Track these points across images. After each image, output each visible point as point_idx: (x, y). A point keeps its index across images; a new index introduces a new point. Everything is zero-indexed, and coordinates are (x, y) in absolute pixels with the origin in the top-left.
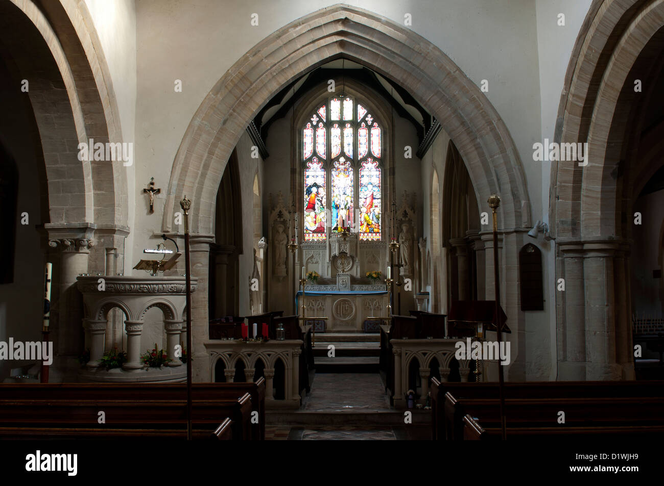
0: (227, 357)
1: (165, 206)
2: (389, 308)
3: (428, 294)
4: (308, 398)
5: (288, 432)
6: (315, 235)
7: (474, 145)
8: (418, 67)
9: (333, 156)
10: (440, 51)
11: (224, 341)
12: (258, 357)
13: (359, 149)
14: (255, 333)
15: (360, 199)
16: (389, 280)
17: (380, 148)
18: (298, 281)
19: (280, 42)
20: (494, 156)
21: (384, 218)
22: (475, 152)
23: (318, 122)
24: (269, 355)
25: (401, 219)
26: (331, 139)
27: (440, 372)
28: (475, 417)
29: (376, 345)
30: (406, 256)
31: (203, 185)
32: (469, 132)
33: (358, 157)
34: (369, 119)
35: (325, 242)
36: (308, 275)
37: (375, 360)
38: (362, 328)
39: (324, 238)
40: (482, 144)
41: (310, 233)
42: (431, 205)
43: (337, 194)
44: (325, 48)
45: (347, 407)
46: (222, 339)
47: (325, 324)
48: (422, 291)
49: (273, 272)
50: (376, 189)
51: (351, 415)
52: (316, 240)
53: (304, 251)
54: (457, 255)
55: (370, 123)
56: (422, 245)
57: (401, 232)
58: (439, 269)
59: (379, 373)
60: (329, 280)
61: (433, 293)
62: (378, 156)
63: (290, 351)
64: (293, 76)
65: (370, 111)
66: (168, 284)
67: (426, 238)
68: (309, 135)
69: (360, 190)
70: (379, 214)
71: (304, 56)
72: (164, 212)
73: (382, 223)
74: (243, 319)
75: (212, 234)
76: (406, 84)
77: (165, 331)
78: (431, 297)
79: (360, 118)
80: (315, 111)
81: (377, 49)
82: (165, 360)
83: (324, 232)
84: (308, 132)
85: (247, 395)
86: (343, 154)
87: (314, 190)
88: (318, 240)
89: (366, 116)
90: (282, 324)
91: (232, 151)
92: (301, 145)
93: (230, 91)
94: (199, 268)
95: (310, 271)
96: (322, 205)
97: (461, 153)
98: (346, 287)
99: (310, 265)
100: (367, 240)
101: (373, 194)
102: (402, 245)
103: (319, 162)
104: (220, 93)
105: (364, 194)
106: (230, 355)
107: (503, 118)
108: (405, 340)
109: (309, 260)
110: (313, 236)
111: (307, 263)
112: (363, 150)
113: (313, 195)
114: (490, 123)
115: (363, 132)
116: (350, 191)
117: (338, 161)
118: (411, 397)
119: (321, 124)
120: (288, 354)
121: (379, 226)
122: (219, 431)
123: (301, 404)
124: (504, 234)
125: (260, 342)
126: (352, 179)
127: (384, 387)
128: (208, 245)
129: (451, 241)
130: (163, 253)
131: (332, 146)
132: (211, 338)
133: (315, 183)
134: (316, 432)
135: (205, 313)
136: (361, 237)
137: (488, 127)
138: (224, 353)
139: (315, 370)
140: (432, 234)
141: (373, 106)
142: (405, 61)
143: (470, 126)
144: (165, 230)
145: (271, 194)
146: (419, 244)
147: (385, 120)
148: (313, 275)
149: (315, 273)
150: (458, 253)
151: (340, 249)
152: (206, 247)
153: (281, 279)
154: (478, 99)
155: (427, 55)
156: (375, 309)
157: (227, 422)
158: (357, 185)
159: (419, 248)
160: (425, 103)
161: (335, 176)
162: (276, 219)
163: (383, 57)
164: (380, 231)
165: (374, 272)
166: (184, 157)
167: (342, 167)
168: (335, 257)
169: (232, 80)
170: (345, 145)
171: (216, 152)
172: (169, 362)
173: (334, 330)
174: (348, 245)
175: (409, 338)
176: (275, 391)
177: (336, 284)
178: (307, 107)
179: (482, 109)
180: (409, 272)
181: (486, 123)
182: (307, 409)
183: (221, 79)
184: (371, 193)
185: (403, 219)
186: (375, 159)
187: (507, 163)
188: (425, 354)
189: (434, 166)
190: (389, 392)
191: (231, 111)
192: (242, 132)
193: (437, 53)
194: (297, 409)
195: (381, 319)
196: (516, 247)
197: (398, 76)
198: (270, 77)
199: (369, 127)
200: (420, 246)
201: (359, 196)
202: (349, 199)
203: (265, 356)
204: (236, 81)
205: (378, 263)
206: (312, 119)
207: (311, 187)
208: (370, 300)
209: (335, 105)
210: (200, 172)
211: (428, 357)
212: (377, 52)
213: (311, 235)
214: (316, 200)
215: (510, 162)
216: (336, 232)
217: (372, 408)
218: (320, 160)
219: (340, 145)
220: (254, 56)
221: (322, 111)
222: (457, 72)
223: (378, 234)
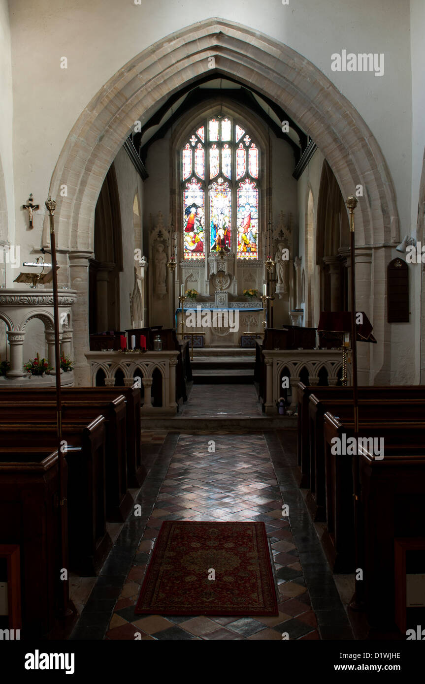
0: (107, 367)
1: (44, 221)
2: (264, 324)
3: (302, 310)
4: (185, 405)
5: (165, 436)
6: (194, 254)
7: (346, 162)
8: (292, 83)
9: (211, 177)
10: (314, 67)
11: (104, 352)
12: (136, 367)
13: (237, 169)
14: (134, 345)
15: (238, 219)
16: (264, 297)
17: (258, 169)
18: (177, 298)
19: (155, 57)
20: (365, 172)
21: (261, 237)
22: (347, 169)
23: (197, 143)
24: (147, 365)
25: (278, 239)
26: (209, 160)
27: (310, 381)
28: (336, 416)
29: (252, 359)
30: (282, 275)
31: (81, 202)
32: (341, 148)
33: (236, 177)
34: (247, 140)
35: (204, 261)
36: (187, 292)
37: (250, 373)
38: (239, 344)
39: (203, 257)
40: (354, 161)
41: (189, 253)
42: (306, 225)
43: (216, 214)
44: (201, 64)
45: (221, 413)
46: (102, 350)
47: (204, 339)
48: (297, 308)
49: (154, 290)
50: (254, 210)
51: (225, 420)
52: (195, 259)
53: (184, 270)
54: (330, 272)
55: (247, 144)
56: (297, 264)
57: (277, 251)
58: (313, 287)
59: (253, 384)
60: (207, 297)
61: (307, 310)
62: (256, 177)
63: (167, 361)
64: (168, 92)
65: (248, 132)
66: (48, 296)
67: (301, 257)
68: (187, 156)
69: (237, 210)
70: (256, 233)
71: (179, 72)
72: (43, 228)
73: (259, 243)
74: (124, 333)
75: (91, 249)
76: (280, 100)
77: (47, 341)
78: (305, 314)
79: (238, 139)
80: (193, 131)
81: (252, 65)
82: (46, 369)
83: (202, 252)
84: (187, 153)
85: (122, 397)
86: (221, 175)
87: (193, 210)
88: (197, 259)
89: (244, 137)
90: (159, 336)
91: (109, 168)
92: (180, 166)
93: (106, 108)
94: (78, 283)
95: (189, 289)
96: (201, 225)
97: (334, 169)
98: (223, 304)
99: (189, 283)
100: (245, 259)
101: (250, 215)
102: (278, 264)
103: (198, 183)
104: (96, 109)
105: (242, 214)
106: (110, 365)
107: (374, 134)
108: (276, 351)
109: (189, 279)
110: (192, 255)
111: (187, 281)
112: (240, 171)
113: (192, 216)
114: (362, 139)
115: (241, 153)
116: (228, 212)
117: (217, 182)
118: (281, 404)
119: (199, 145)
120: (165, 365)
121: (256, 245)
122: (92, 426)
123: (178, 411)
124: (373, 250)
125: (138, 353)
126: (230, 199)
127: (257, 396)
128: (87, 260)
129: (324, 259)
130: (42, 266)
131: (211, 166)
132: (92, 349)
133: (194, 204)
134: (191, 436)
135: (86, 325)
136: (238, 257)
137: (360, 143)
138: (104, 364)
139: (193, 382)
140: (306, 254)
141: (251, 126)
142: (279, 76)
143: (343, 142)
144: (44, 245)
145: (151, 214)
146: (295, 263)
147: (263, 141)
148: (193, 293)
149: (194, 291)
150: (331, 271)
151: (218, 268)
152: (86, 262)
153: (162, 296)
154: (350, 115)
155: (301, 70)
156: (251, 326)
157: (100, 419)
158: (235, 206)
159: (294, 267)
160: (298, 120)
161: (213, 197)
162: (157, 239)
163: (257, 73)
164: (257, 251)
165: (251, 290)
166: (61, 173)
167: (220, 188)
168: (213, 275)
169: (107, 96)
170: (223, 166)
171: (93, 168)
172: (51, 370)
173: (212, 345)
174: (226, 264)
175: (280, 349)
176: (153, 399)
177: (214, 302)
178: (185, 128)
179: (354, 125)
180: (284, 289)
181: (358, 139)
182: (183, 416)
183: (96, 95)
184: (249, 213)
185: (280, 239)
186: (252, 180)
187: (378, 179)
188: (295, 364)
189: (309, 186)
190: (262, 400)
191: (107, 127)
192: (119, 149)
193: (311, 69)
194: (174, 415)
195: (257, 334)
196: (384, 261)
197: (271, 91)
198: (145, 93)
199: (247, 148)
200: (295, 265)
201: (236, 216)
202: (227, 220)
203: (143, 366)
204: (111, 96)
205: (254, 281)
206: (191, 140)
207: (190, 207)
208: (247, 317)
209: (213, 125)
210: (78, 189)
211: (298, 366)
212: (251, 67)
213: (190, 254)
214: (195, 221)
215: (381, 178)
216: (215, 251)
217: (244, 415)
218: (199, 180)
219: (218, 166)
220: (129, 71)
221: (201, 132)
222: (331, 88)
223: (255, 254)
